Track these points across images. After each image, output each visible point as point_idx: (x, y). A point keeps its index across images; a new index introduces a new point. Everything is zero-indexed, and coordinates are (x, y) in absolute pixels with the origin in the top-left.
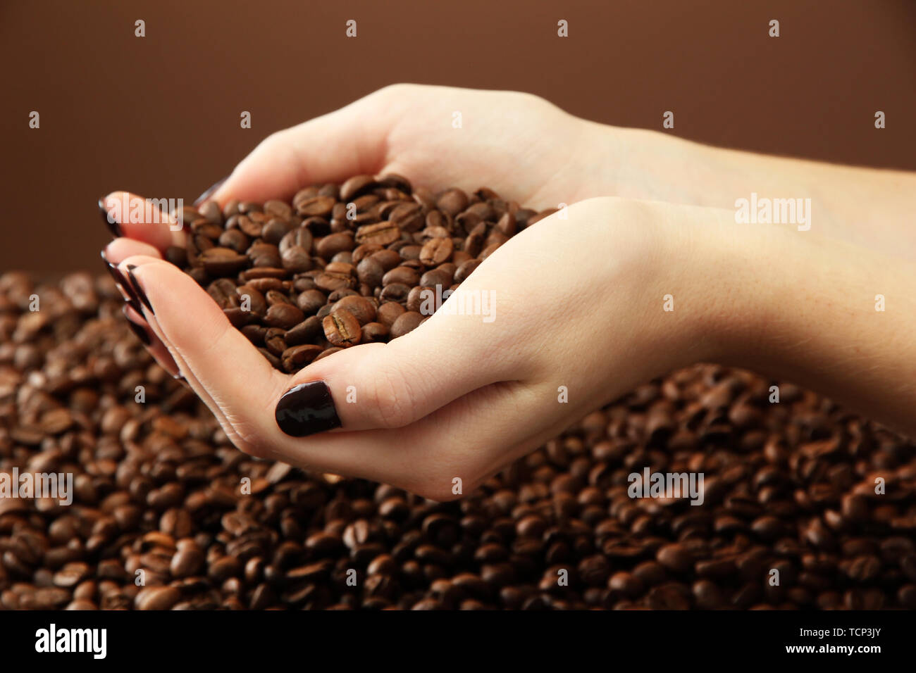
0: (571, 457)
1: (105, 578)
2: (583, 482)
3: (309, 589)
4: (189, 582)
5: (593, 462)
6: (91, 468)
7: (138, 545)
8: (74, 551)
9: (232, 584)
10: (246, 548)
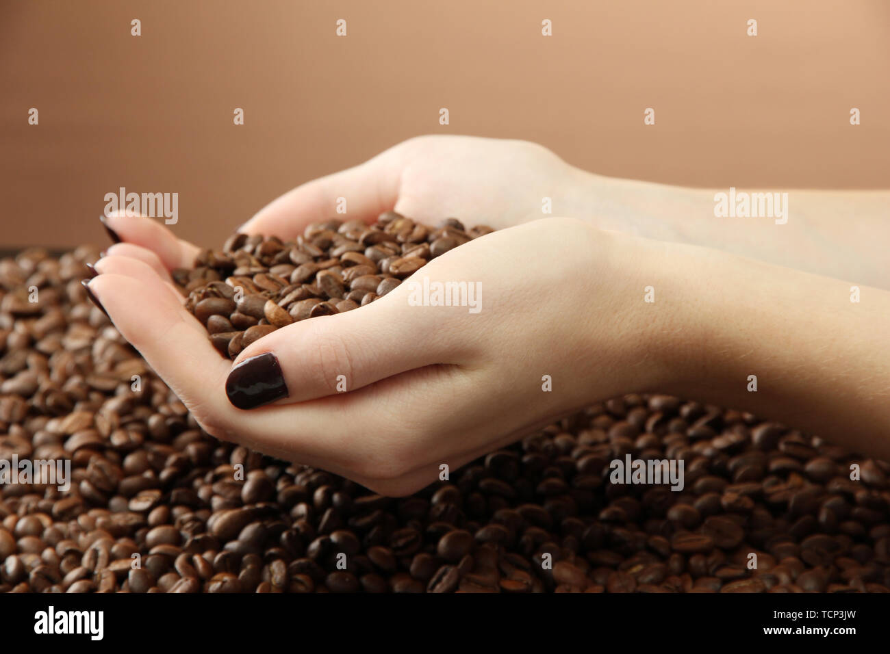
0: (629, 408)
1: (177, 504)
2: (641, 429)
3: (376, 514)
4: (260, 505)
5: (650, 413)
6: (163, 410)
7: (209, 477)
8: (147, 480)
9: (301, 509)
10: (314, 478)
